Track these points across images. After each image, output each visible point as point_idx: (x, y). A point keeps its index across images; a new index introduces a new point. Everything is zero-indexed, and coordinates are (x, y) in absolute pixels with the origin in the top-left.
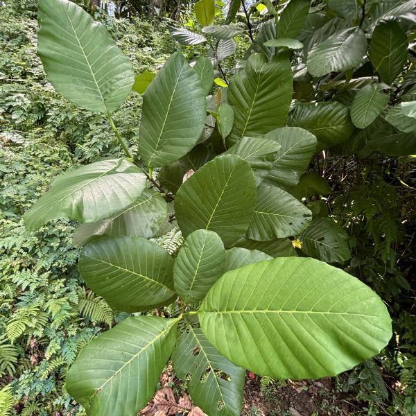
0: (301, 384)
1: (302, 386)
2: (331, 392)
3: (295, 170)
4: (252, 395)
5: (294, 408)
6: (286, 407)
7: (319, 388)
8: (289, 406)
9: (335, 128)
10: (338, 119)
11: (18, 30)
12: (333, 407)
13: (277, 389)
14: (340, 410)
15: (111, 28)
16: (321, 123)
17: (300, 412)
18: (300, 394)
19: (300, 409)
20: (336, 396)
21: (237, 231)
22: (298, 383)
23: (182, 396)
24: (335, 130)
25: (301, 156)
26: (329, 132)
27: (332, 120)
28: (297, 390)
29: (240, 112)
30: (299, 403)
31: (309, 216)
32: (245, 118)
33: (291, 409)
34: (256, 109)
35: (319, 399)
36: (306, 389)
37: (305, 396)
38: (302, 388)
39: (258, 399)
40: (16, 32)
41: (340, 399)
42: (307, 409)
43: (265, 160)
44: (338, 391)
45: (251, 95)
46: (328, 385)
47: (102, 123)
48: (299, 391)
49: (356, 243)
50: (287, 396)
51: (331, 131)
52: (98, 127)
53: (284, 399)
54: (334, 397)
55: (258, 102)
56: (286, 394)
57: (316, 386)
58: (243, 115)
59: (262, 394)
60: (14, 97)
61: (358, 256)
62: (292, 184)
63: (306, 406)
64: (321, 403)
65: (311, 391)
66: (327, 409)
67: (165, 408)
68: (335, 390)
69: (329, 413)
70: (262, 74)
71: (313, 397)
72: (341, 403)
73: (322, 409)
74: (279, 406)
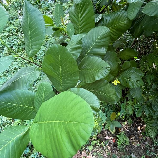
0: (137, 143)
1: (137, 144)
2: (152, 146)
3: (103, 47)
4: (114, 149)
5: (133, 154)
6: (129, 154)
7: (146, 144)
8: (131, 153)
9: (123, 23)
10: (124, 18)
11: (14, 15)
12: (152, 153)
13: (126, 146)
14: (156, 154)
15: (47, 6)
16: (116, 22)
17: (136, 156)
18: (136, 148)
19: (136, 154)
20: (154, 148)
21: (74, 80)
22: (136, 143)
23: (83, 151)
24: (123, 24)
25: (104, 40)
26: (121, 26)
27: (121, 19)
28: (135, 146)
29: (76, 25)
30: (136, 151)
31: (109, 68)
32: (78, 27)
33: (132, 155)
34: (81, 22)
35: (145, 150)
36: (139, 145)
37: (139, 148)
38: (137, 145)
39: (116, 151)
40: (13, 16)
41: (156, 149)
42: (140, 154)
43: (79, 44)
44: (155, 145)
45: (78, 16)
46: (150, 143)
47: (45, 44)
48: (136, 146)
49: (154, 77)
50: (130, 149)
51: (122, 25)
52: (44, 46)
53: (128, 150)
54: (153, 148)
55: (81, 19)
56: (130, 148)
57: (144, 144)
58: (77, 26)
59: (118, 149)
60: (13, 41)
61: (156, 83)
62: (103, 54)
63: (139, 153)
64: (146, 151)
65: (141, 146)
66: (149, 154)
67: (76, 157)
68: (154, 145)
69: (151, 156)
70: (78, 4)
71: (143, 149)
72: (157, 151)
73: (147, 154)
74: (126, 154)
